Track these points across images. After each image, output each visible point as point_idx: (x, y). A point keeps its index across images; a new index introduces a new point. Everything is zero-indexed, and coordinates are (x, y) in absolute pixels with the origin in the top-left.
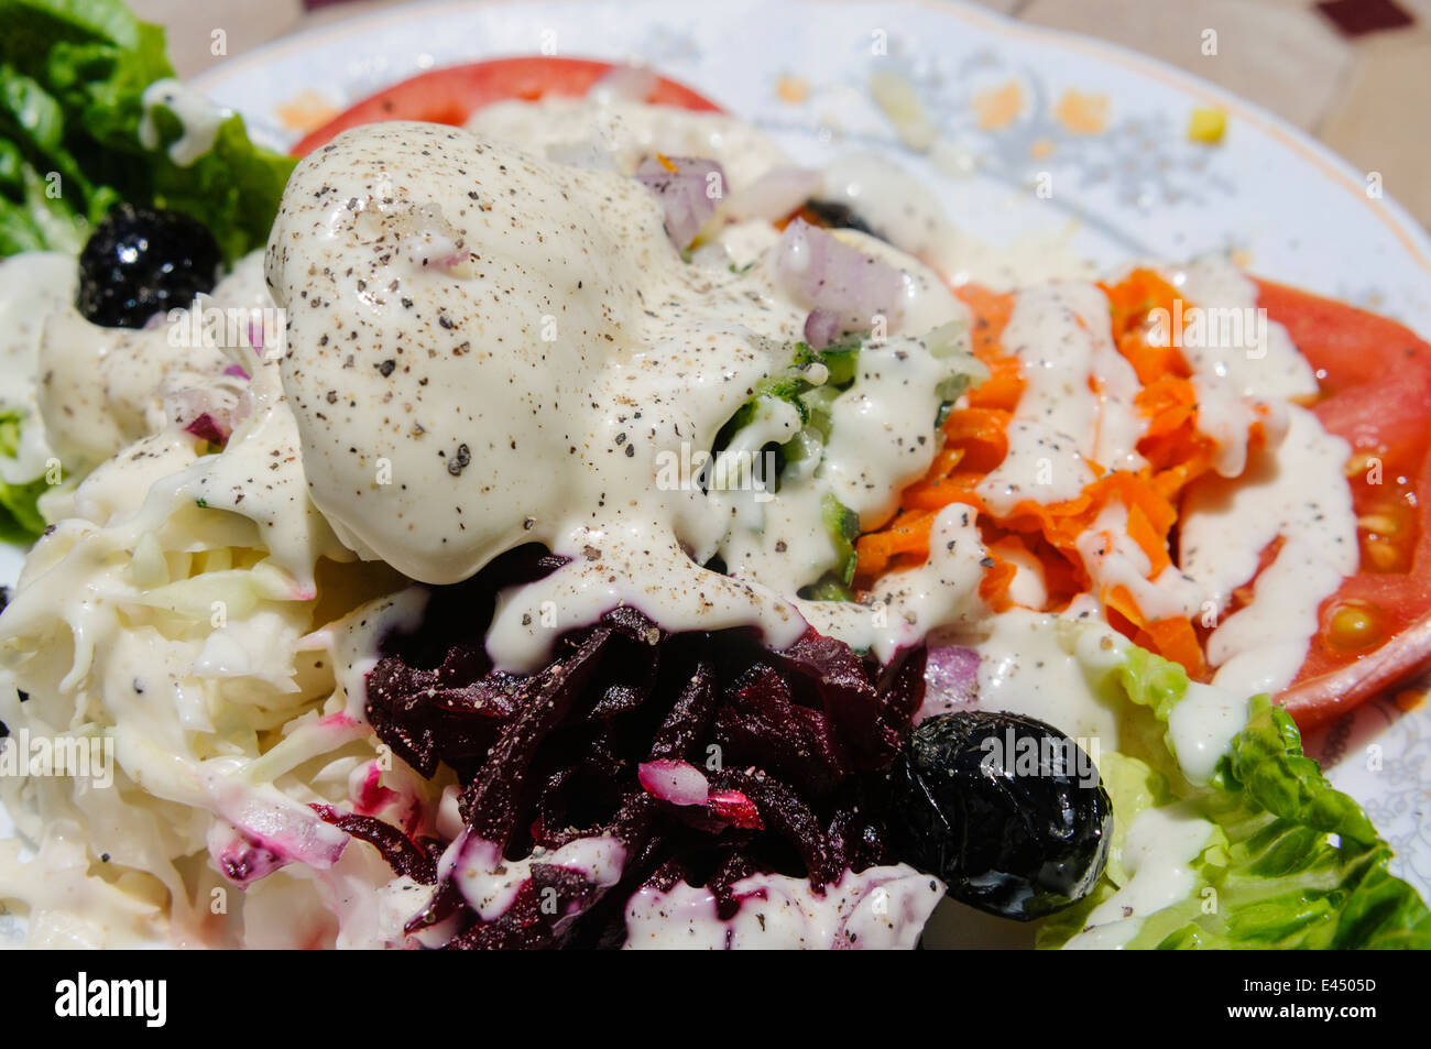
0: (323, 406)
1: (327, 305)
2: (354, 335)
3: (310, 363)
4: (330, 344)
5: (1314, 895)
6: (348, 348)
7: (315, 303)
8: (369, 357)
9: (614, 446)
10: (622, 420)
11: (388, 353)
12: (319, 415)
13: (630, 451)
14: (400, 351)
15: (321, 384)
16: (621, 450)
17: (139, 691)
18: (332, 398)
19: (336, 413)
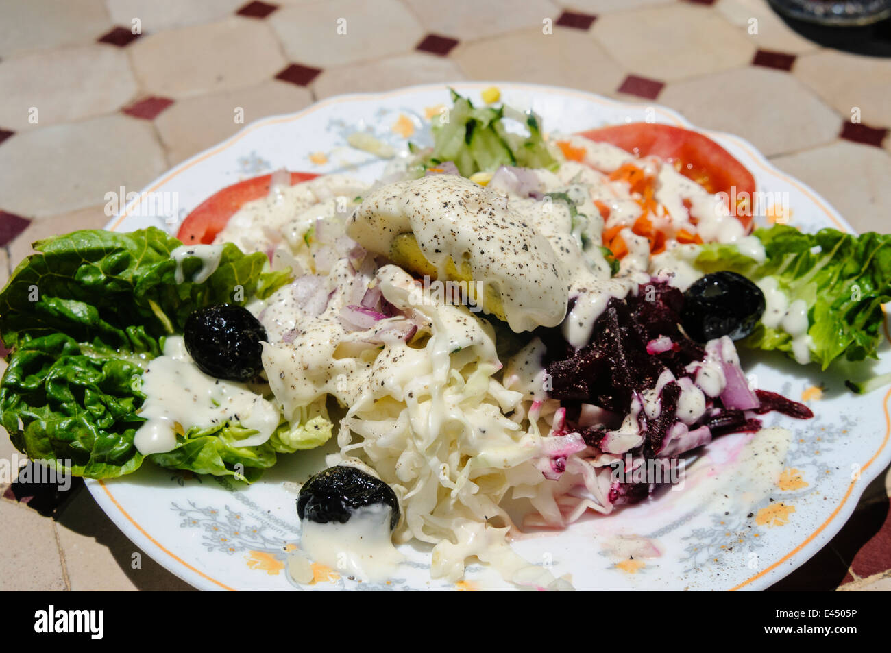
0: (520, 271)
1: (493, 237)
2: (510, 242)
3: (505, 258)
4: (505, 249)
5: (825, 268)
6: (511, 247)
7: (488, 239)
8: (519, 247)
9: (562, 252)
10: (557, 243)
11: (523, 243)
12: (520, 275)
13: (568, 251)
14: (525, 240)
15: (514, 263)
16: (565, 252)
17: (484, 432)
18: (520, 266)
19: (525, 270)
